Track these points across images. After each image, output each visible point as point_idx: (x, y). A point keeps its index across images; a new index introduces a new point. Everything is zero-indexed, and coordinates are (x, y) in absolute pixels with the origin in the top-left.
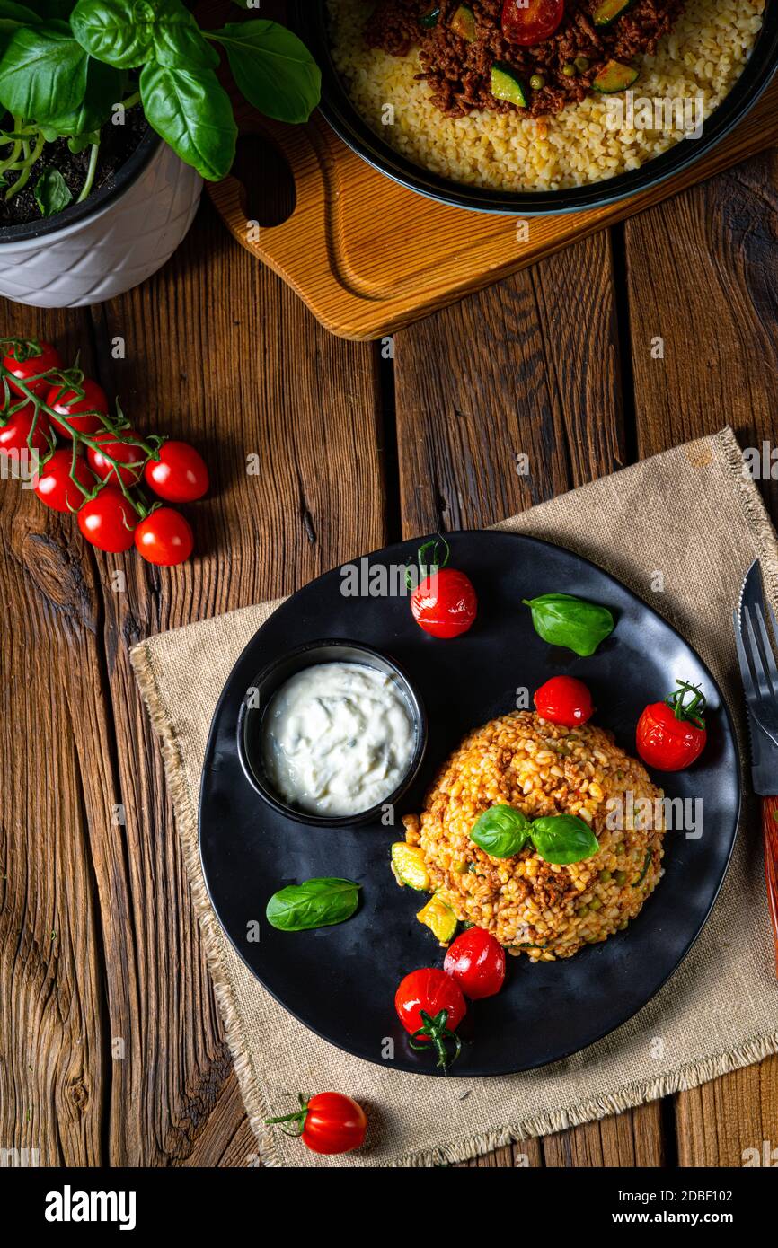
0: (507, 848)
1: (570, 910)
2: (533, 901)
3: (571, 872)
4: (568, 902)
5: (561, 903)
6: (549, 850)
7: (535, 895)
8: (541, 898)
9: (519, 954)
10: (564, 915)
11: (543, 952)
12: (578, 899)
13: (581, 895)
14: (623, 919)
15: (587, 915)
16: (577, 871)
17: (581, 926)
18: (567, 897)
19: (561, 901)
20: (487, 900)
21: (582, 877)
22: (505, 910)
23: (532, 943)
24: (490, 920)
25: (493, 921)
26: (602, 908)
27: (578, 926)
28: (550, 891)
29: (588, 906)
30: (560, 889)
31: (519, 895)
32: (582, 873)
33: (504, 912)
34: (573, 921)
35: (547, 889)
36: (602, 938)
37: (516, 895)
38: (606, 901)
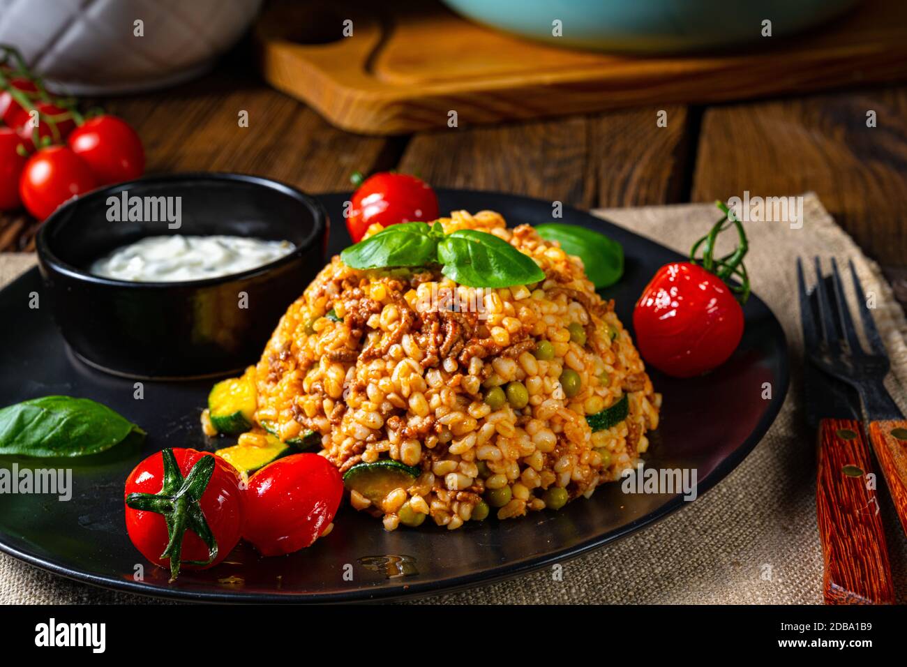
0: (394, 249)
1: (473, 381)
2: (416, 341)
3: (489, 306)
4: (475, 354)
5: (460, 354)
6: (462, 262)
7: (421, 333)
8: (428, 339)
9: (367, 501)
10: (460, 386)
11: (409, 497)
12: (491, 362)
13: (498, 355)
14: (560, 478)
15: (501, 409)
16: (501, 310)
17: (487, 428)
18: (474, 343)
19: (462, 349)
20: (340, 353)
21: (505, 322)
22: (364, 365)
23: (393, 454)
24: (335, 403)
25: (339, 407)
26: (528, 410)
27: (482, 425)
28: (447, 323)
29: (505, 387)
30: (465, 325)
31: (396, 328)
32: (507, 316)
33: (363, 370)
34: (475, 409)
35: (444, 317)
36: (517, 505)
37: (391, 327)
38: (538, 399)
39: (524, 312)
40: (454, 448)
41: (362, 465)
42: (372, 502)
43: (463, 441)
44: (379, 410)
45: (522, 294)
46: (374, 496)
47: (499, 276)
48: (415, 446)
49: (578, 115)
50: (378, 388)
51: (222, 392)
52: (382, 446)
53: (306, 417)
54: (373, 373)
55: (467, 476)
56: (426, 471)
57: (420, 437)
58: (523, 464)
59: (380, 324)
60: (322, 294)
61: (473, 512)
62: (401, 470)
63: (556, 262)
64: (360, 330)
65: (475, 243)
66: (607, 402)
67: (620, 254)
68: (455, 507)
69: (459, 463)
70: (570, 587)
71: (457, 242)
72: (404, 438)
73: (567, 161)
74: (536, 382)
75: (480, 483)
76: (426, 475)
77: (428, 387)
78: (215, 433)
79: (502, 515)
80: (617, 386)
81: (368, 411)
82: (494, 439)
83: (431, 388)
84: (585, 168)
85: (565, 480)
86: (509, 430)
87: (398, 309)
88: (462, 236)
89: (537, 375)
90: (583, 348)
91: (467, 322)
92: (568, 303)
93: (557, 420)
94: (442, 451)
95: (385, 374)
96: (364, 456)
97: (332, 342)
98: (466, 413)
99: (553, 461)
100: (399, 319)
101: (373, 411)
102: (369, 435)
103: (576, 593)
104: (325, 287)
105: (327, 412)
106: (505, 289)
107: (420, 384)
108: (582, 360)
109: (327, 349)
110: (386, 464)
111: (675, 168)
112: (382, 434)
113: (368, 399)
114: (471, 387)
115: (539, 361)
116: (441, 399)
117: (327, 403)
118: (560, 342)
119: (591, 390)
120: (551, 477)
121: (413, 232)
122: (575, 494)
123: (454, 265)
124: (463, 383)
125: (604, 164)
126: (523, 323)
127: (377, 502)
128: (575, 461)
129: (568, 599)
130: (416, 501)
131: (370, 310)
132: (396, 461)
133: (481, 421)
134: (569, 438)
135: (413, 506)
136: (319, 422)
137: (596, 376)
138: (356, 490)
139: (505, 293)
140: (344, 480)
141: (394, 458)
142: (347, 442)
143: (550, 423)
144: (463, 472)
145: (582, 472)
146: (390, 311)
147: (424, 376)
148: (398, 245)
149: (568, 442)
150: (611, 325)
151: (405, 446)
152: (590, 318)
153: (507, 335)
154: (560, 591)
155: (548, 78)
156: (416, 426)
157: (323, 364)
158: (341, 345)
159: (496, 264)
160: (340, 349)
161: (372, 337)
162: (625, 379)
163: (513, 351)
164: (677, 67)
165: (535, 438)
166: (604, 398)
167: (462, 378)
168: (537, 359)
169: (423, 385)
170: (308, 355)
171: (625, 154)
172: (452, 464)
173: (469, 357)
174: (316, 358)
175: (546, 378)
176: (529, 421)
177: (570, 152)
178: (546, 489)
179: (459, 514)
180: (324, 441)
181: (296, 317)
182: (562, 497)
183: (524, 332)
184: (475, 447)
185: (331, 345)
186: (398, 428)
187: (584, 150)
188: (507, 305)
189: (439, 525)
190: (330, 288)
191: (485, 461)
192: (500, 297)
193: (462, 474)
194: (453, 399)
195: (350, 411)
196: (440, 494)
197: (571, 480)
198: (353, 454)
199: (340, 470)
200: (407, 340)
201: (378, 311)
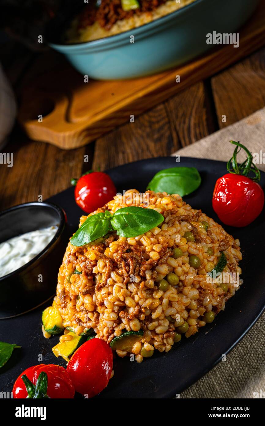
0: (92, 232)
1: (151, 282)
2: (117, 274)
3: (145, 243)
4: (146, 269)
5: (139, 272)
6: (124, 227)
7: (118, 269)
8: (122, 270)
9: (125, 353)
10: (145, 286)
11: (143, 344)
12: (155, 270)
13: (157, 265)
14: (207, 308)
15: (168, 290)
16: (150, 243)
17: (165, 301)
18: (144, 264)
19: (140, 269)
20: (86, 290)
21: (154, 248)
22: (99, 292)
23: (128, 329)
24: (93, 313)
25: (96, 315)
26: (181, 284)
27: (162, 301)
28: (128, 260)
29: (166, 278)
30: (137, 257)
31: (106, 271)
32: (154, 244)
33: (99, 295)
34: (156, 295)
35: (125, 258)
36: (193, 329)
37: (104, 271)
38: (183, 277)
39: (161, 239)
40: (154, 316)
41: (116, 338)
42: (127, 352)
43: (156, 312)
44: (113, 311)
45: (157, 231)
46: (127, 349)
47: (143, 227)
48: (136, 322)
49: (159, 104)
50: (109, 302)
51: (46, 315)
52: (121, 327)
53: (84, 323)
54: (104, 295)
55: (165, 326)
56: (145, 331)
57: (137, 316)
58: (188, 309)
59: (98, 271)
60: (69, 262)
61: (174, 340)
62: (134, 335)
63: (167, 204)
64: (91, 277)
65: (126, 214)
66: (215, 262)
67: (197, 172)
68: (165, 342)
69: (159, 321)
70: (231, 362)
71: (118, 218)
72: (129, 320)
73: (161, 128)
74: (179, 270)
75: (172, 326)
76: (146, 332)
77: (131, 292)
78: (50, 336)
79: (188, 336)
80: (217, 252)
81: (109, 313)
82: (170, 304)
83: (133, 293)
84: (170, 128)
85: (210, 308)
86: (175, 298)
87: (104, 261)
88: (119, 213)
89: (178, 266)
90: (194, 242)
91: (137, 255)
92: (180, 224)
93: (196, 283)
94: (149, 319)
95: (109, 294)
96: (115, 334)
97: (81, 286)
98: (153, 298)
99: (201, 302)
100: (106, 266)
101: (111, 313)
102: (114, 324)
103: (235, 365)
104: (69, 259)
105: (91, 319)
106: (148, 232)
107: (127, 293)
108: (196, 249)
109: (80, 289)
110: (126, 335)
111: (207, 113)
112: (119, 321)
113: (106, 308)
114: (150, 285)
115: (177, 259)
116: (139, 296)
117: (90, 315)
118: (183, 245)
119: (206, 261)
120: (203, 309)
121: (97, 220)
122: (217, 312)
123: (121, 229)
124: (146, 285)
125: (177, 123)
126: (162, 244)
127: (130, 351)
128: (211, 297)
129: (233, 370)
130: (147, 346)
131: (92, 266)
132: (130, 331)
133: (161, 299)
134: (204, 288)
135: (146, 349)
136: (90, 324)
137: (206, 253)
138: (118, 349)
139: (149, 234)
140: (111, 347)
141: (129, 330)
142: (105, 330)
143: (193, 285)
144: (162, 325)
145: (216, 301)
146: (100, 263)
147: (127, 289)
148: (93, 230)
149: (204, 290)
150: (203, 223)
151: (132, 324)
152: (192, 226)
153: (157, 254)
154: (227, 367)
155: (141, 94)
156: (133, 313)
157: (81, 297)
158: (86, 286)
159: (139, 221)
160: (86, 288)
161: (97, 277)
162: (220, 246)
163: (163, 260)
164: (192, 67)
165: (188, 296)
166: (213, 261)
167: (144, 283)
168: (175, 259)
169: (129, 293)
170: (74, 294)
171: (184, 115)
172: (156, 323)
173: (144, 272)
174: (77, 294)
175: (183, 266)
176: (183, 289)
177: (161, 123)
178: (203, 315)
179: (168, 343)
180: (96, 331)
181: (63, 275)
182: (212, 316)
183: (164, 249)
184: (163, 311)
185: (81, 287)
186: (125, 317)
187: (167, 119)
188: (152, 239)
189: (161, 352)
190: (72, 258)
191: (170, 316)
192: (147, 237)
193: (162, 326)
194: (144, 294)
195: (101, 315)
196: (156, 338)
197: (213, 306)
198: (111, 334)
199: (108, 343)
200: (113, 275)
201: (95, 265)
